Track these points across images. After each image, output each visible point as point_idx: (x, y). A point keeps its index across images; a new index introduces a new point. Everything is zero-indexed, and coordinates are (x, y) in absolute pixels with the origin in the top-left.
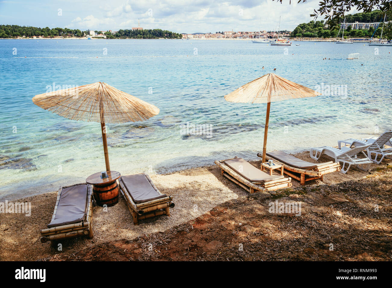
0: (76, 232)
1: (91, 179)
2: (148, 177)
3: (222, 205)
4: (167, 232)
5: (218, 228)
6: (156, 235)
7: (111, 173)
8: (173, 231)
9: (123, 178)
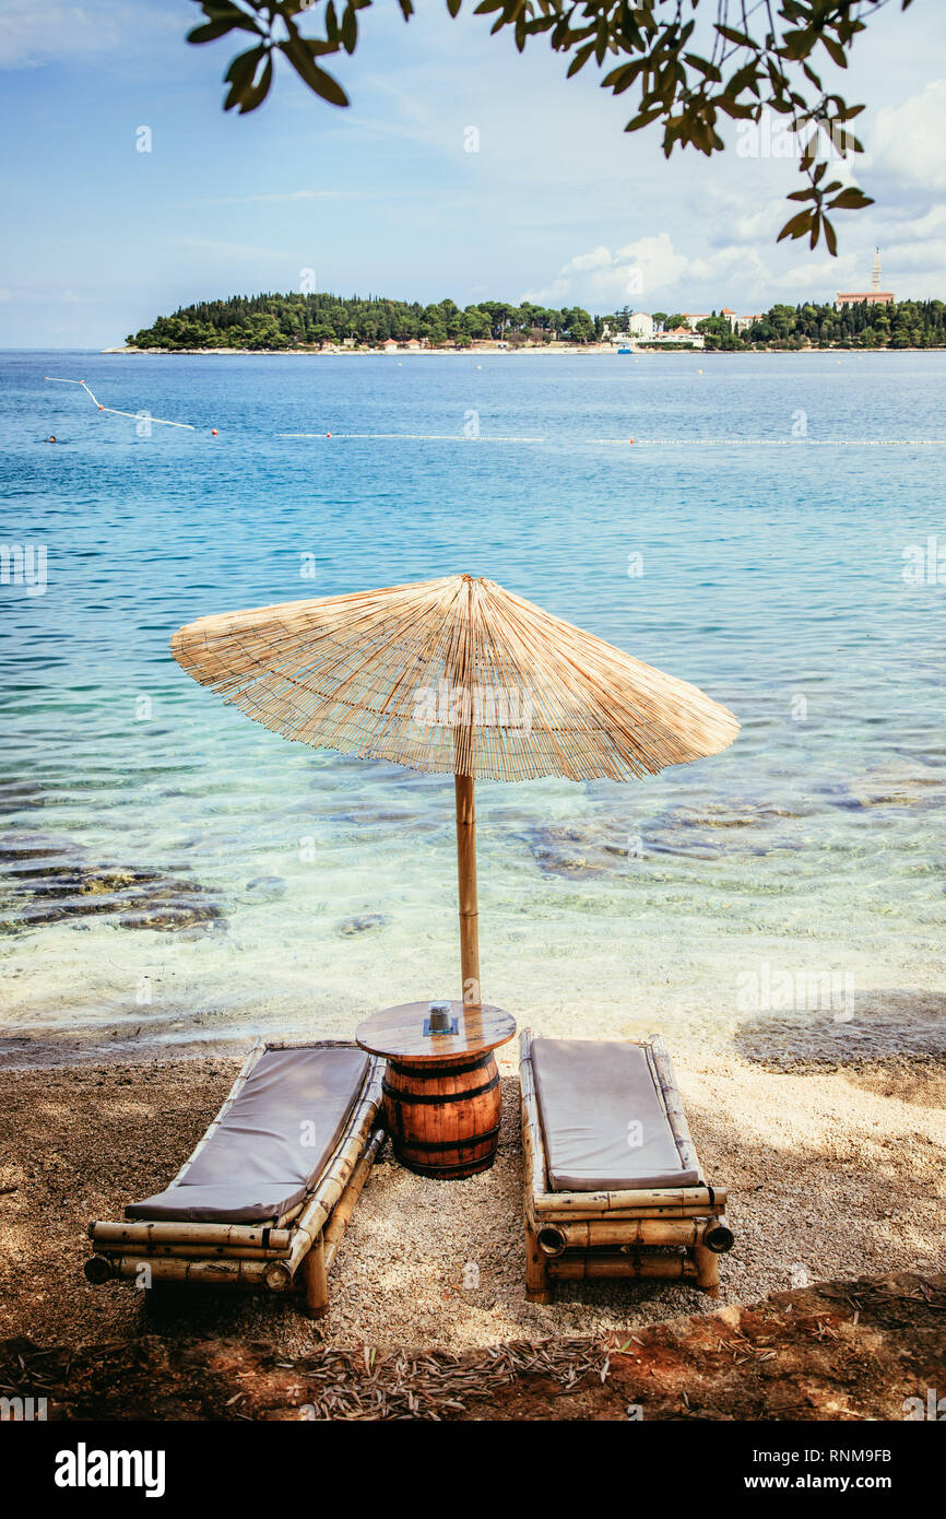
0: (233, 1266)
1: (383, 1026)
2: (662, 1064)
3: (828, 1291)
4: (467, 1360)
5: (733, 1412)
6: (410, 1363)
7: (484, 1016)
8: (499, 1365)
9: (538, 1051)
